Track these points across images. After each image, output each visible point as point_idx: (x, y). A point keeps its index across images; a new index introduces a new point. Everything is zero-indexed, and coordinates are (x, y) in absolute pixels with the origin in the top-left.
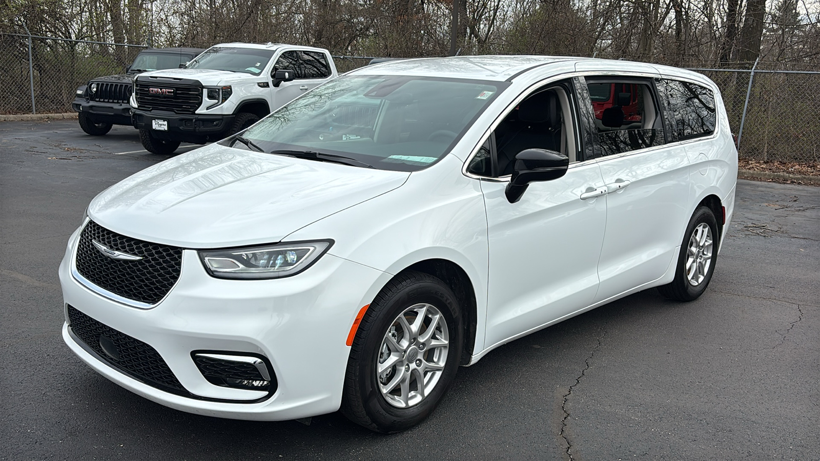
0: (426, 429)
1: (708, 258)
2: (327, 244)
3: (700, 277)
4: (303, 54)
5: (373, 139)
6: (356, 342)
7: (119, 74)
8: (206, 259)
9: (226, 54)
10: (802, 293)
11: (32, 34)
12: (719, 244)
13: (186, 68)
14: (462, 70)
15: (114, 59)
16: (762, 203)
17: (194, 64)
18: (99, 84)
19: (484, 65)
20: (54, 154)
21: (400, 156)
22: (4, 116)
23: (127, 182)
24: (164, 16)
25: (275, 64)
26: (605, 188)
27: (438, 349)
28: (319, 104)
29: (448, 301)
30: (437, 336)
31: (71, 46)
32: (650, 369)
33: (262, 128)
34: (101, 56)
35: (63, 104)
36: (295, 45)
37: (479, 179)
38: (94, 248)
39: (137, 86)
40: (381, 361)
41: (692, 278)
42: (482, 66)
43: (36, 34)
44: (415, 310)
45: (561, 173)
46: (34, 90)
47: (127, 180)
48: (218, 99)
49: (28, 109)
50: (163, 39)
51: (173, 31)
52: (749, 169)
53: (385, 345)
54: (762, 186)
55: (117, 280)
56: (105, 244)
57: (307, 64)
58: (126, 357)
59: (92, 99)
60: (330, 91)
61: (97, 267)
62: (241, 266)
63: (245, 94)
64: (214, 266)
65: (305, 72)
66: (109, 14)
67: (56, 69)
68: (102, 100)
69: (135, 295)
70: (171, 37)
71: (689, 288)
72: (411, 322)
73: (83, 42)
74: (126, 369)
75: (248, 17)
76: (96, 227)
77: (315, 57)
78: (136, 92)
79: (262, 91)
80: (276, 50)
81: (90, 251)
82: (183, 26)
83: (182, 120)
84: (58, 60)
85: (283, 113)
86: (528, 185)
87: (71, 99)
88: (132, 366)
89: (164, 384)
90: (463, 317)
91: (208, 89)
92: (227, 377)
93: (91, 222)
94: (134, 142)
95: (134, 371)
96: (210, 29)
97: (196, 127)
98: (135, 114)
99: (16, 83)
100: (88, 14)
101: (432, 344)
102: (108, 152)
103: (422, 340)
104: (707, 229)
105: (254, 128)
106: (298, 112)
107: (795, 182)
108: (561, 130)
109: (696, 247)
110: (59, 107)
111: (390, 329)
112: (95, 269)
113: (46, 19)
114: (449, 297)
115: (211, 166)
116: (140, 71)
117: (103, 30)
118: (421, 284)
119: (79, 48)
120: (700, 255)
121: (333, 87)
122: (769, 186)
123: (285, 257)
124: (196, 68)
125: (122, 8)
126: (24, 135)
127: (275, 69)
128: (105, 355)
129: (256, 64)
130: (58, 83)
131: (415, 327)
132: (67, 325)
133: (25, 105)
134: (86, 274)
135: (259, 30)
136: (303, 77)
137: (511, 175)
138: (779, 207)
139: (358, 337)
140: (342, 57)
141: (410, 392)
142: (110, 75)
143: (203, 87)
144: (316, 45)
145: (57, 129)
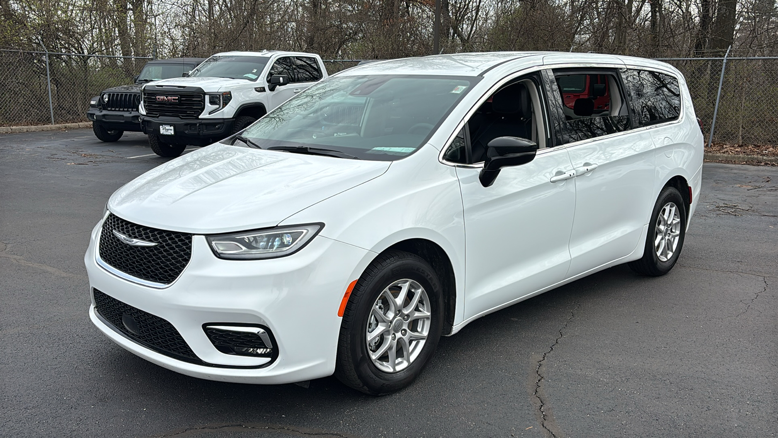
0: (412, 392)
1: (677, 236)
2: (318, 227)
3: (669, 253)
4: (296, 59)
5: (360, 135)
6: (346, 313)
7: (128, 84)
8: (213, 243)
9: (225, 62)
10: (768, 266)
11: (48, 51)
12: (687, 222)
13: (189, 76)
14: (444, 67)
15: (123, 71)
16: (735, 184)
17: (195, 73)
18: (110, 94)
19: (465, 62)
20: (73, 160)
21: (383, 148)
22: (26, 127)
23: (139, 180)
24: (167, 29)
25: (271, 70)
26: (574, 172)
27: (421, 320)
28: (311, 104)
29: (429, 277)
30: (420, 308)
31: (84, 60)
32: (620, 337)
33: (259, 128)
34: (111, 69)
35: (79, 114)
36: (288, 51)
37: (454, 166)
38: (115, 237)
39: (145, 95)
40: (370, 331)
41: (661, 254)
42: (463, 63)
43: (52, 51)
44: (399, 285)
45: (530, 158)
46: (52, 102)
47: (139, 179)
48: (219, 104)
49: (48, 120)
50: (166, 51)
51: (176, 43)
52: (724, 153)
53: (373, 316)
54: (736, 169)
55: (135, 264)
56: (124, 233)
57: (300, 69)
58: (146, 332)
59: (105, 109)
60: (321, 91)
61: (118, 254)
62: (244, 248)
63: (244, 99)
64: (220, 249)
65: (298, 76)
66: (116, 29)
67: (71, 83)
68: (114, 109)
69: (152, 277)
70: (174, 48)
71: (658, 263)
72: (396, 296)
73: (94, 56)
74: (147, 343)
75: (244, 27)
76: (116, 219)
77: (307, 62)
78: (144, 101)
79: (260, 95)
80: (271, 57)
81: (111, 240)
82: (185, 38)
83: (187, 124)
84: (73, 74)
85: (278, 114)
86: (500, 170)
87: (85, 109)
88: (151, 339)
89: (180, 355)
90: (443, 291)
91: (210, 95)
92: (235, 346)
93: (111, 215)
94: (144, 147)
95: (153, 344)
96: (209, 39)
97: (199, 131)
98: (144, 121)
99: (36, 97)
100: (98, 30)
101: (415, 315)
102: (121, 156)
103: (406, 312)
104: (674, 208)
105: (252, 128)
106: (292, 112)
107: (768, 164)
108: (531, 120)
109: (664, 225)
110: (74, 117)
111: (377, 302)
112: (116, 256)
113: (61, 37)
114: (429, 273)
115: (213, 163)
116: (147, 81)
117: (111, 45)
118: (404, 261)
119: (91, 62)
120: (668, 233)
121: (323, 88)
122: (742, 168)
123: (282, 239)
124: (198, 76)
125: (129, 23)
126: (45, 144)
127: (270, 74)
128: (127, 331)
129: (253, 70)
130: (73, 95)
131: (400, 300)
132: (93, 307)
133: (44, 117)
134: (109, 261)
135: (255, 38)
136: (296, 80)
137: (484, 162)
138: (752, 188)
139: (349, 309)
140: (332, 61)
141: (397, 358)
142: (120, 85)
143: (205, 94)
144: (308, 50)
145: (74, 137)
